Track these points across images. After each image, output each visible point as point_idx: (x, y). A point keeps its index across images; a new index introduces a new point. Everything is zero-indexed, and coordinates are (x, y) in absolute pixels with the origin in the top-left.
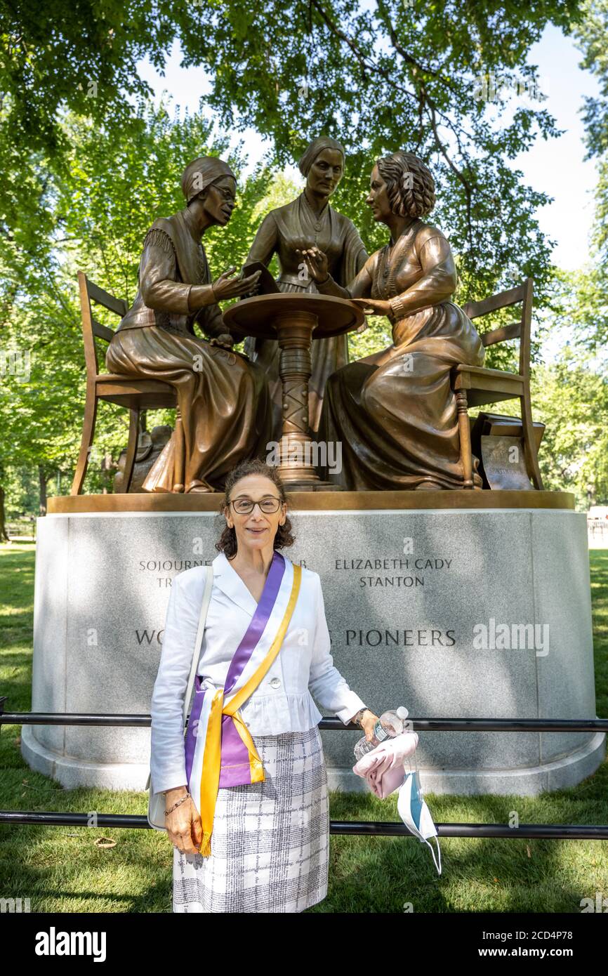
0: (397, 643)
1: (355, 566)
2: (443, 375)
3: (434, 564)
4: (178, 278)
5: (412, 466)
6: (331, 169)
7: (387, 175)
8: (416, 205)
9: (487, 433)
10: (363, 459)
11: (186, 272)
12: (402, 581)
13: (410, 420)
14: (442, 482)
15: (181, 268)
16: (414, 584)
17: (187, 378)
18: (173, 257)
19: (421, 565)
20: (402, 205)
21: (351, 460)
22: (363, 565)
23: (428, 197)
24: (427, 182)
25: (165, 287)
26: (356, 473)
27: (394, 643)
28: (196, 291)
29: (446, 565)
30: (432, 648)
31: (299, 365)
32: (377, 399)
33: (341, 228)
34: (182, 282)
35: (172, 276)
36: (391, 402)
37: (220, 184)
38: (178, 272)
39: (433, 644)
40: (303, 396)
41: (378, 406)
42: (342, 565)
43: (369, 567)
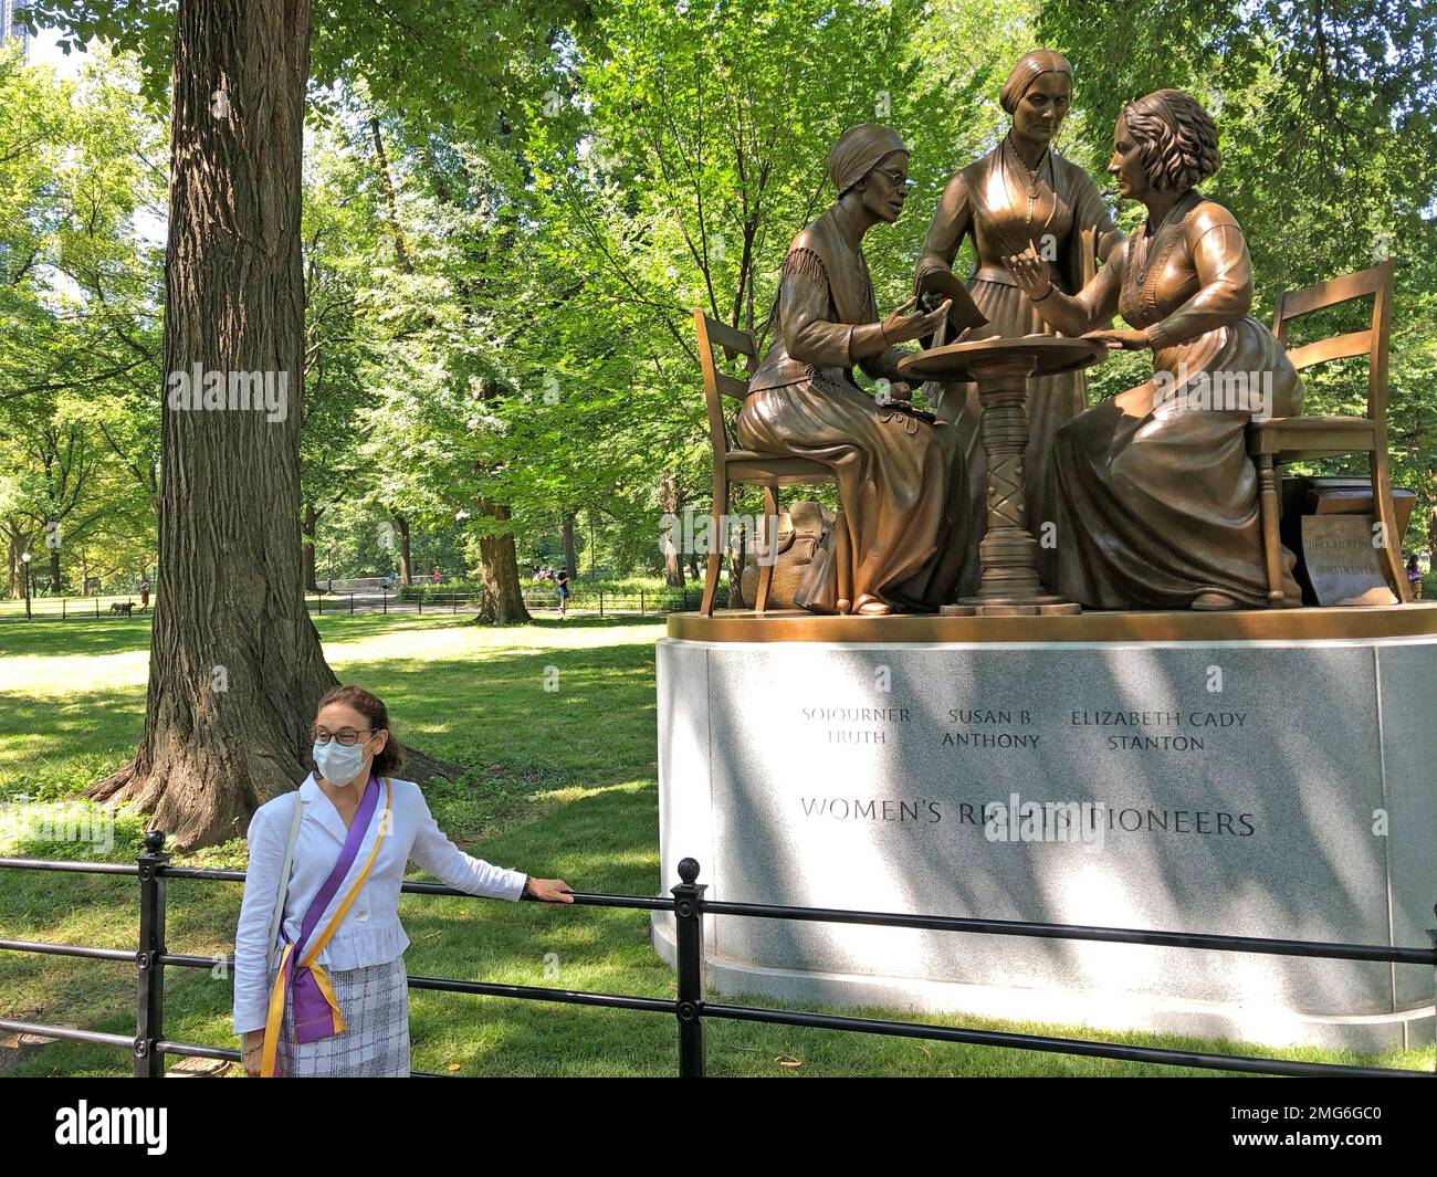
0: (1165, 827)
1: (1101, 720)
2: (1231, 436)
3: (1218, 718)
4: (833, 316)
5: (1187, 569)
6: (1051, 103)
7: (1139, 134)
8: (1188, 173)
9: (1312, 511)
10: (1111, 555)
11: (842, 303)
12: (1170, 743)
13: (1183, 506)
14: (1233, 594)
15: (836, 299)
16: (1189, 747)
17: (851, 456)
18: (825, 286)
19: (1199, 720)
20: (1165, 177)
21: (1093, 558)
22: (1112, 719)
23: (1207, 158)
24: (1205, 137)
25: (816, 332)
26: (1100, 576)
27: (1160, 828)
28: (860, 335)
29: (1236, 721)
30: (1219, 837)
31: (1011, 431)
32: (1129, 477)
33: (1070, 186)
34: (839, 322)
35: (825, 313)
36: (1152, 481)
37: (887, 166)
38: (832, 305)
39: (1220, 832)
40: (1017, 474)
41: (1131, 487)
42: (1081, 719)
43: (1121, 722)
